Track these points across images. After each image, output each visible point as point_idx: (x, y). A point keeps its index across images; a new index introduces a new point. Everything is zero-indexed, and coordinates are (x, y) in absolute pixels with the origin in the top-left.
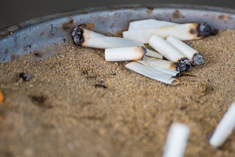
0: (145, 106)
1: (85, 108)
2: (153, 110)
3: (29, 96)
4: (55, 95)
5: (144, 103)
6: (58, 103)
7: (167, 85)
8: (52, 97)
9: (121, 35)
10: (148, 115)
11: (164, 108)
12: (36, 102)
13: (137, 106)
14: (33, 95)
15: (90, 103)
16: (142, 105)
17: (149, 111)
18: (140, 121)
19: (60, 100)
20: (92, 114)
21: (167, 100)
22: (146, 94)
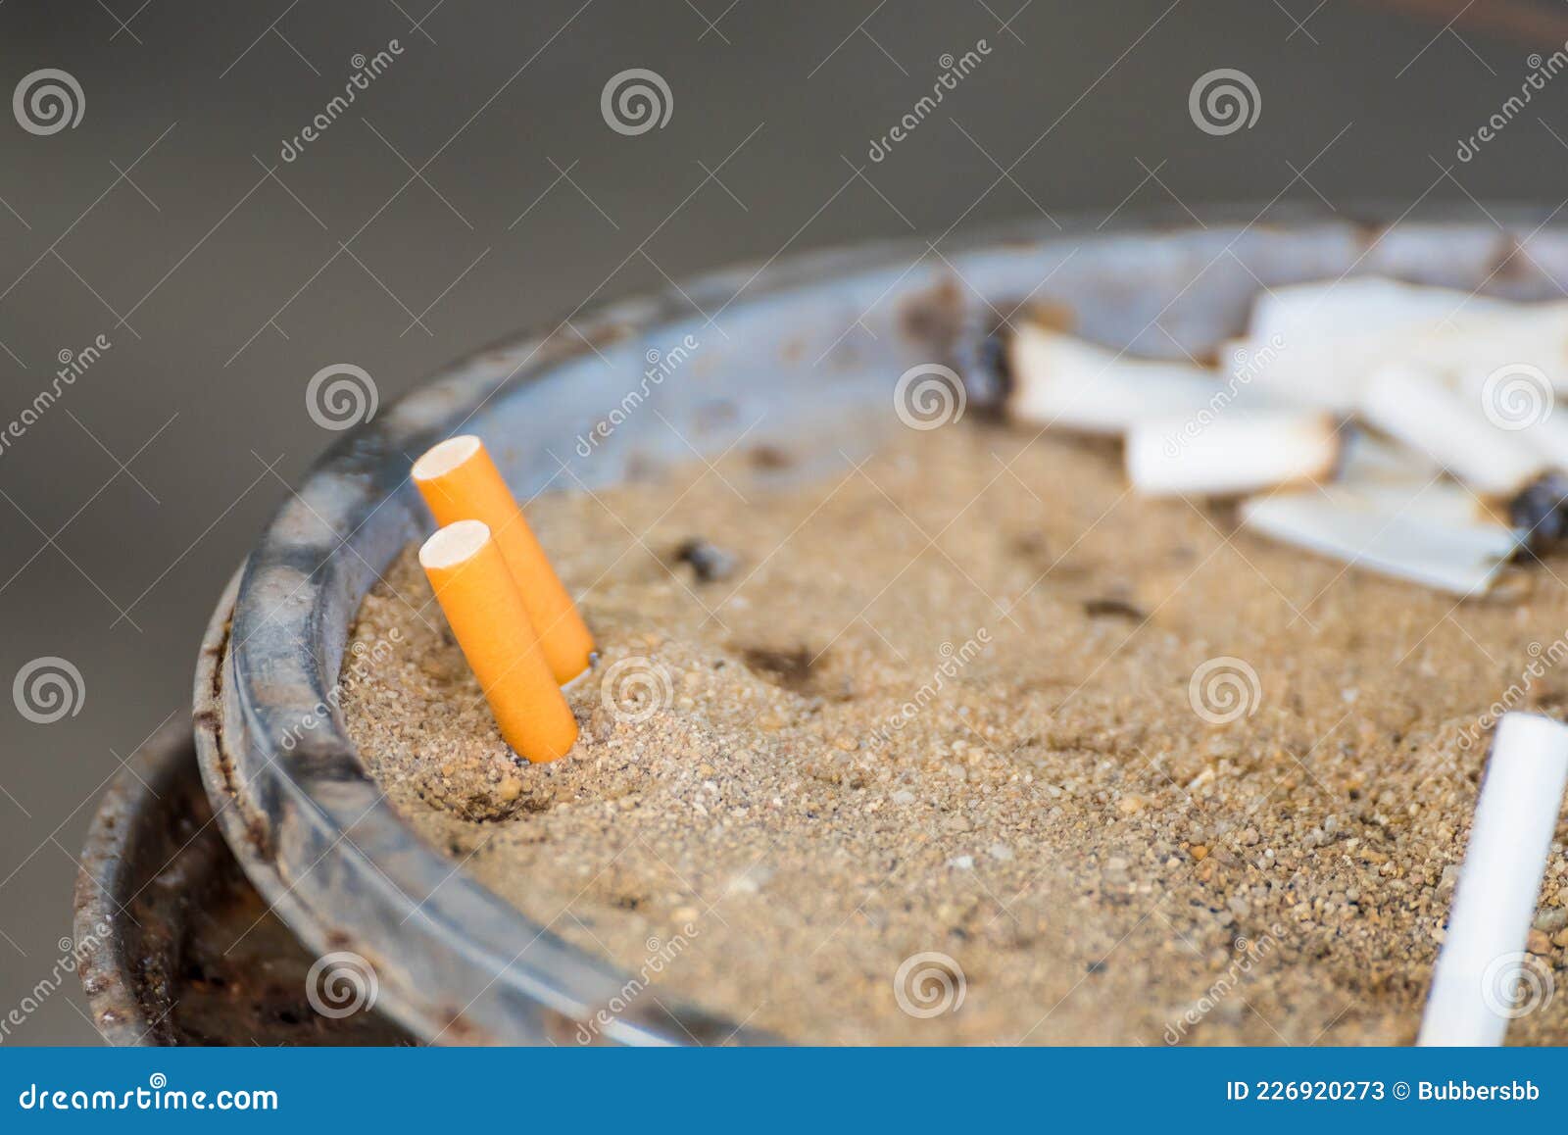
0: (1350, 696)
1: (1036, 702)
2: (1397, 713)
3: (732, 648)
4: (875, 646)
5: (1346, 678)
6: (888, 676)
7: (1464, 602)
8: (857, 654)
9: (1210, 361)
10: (1366, 730)
11: (1450, 701)
12: (772, 675)
13: (1309, 698)
14: (756, 641)
15: (1058, 683)
16: (1337, 693)
17: (1374, 715)
18: (1327, 765)
19: (899, 666)
20: (1072, 730)
21: (1466, 667)
22: (1355, 642)
